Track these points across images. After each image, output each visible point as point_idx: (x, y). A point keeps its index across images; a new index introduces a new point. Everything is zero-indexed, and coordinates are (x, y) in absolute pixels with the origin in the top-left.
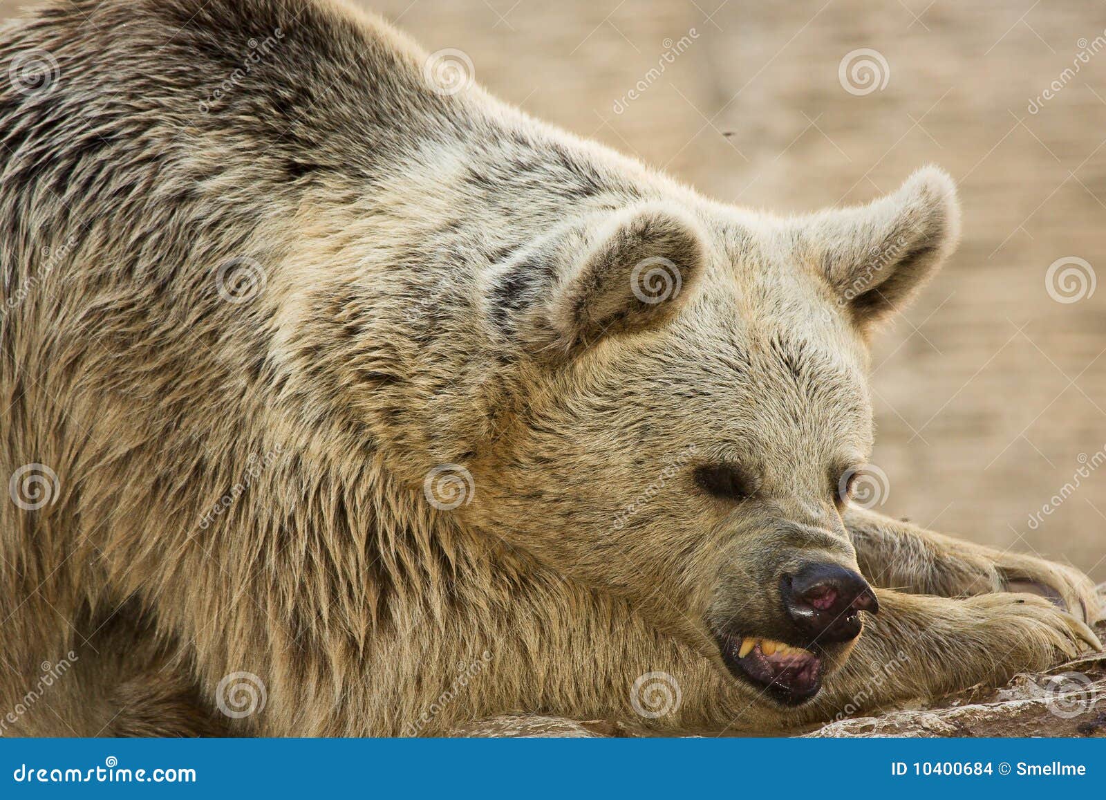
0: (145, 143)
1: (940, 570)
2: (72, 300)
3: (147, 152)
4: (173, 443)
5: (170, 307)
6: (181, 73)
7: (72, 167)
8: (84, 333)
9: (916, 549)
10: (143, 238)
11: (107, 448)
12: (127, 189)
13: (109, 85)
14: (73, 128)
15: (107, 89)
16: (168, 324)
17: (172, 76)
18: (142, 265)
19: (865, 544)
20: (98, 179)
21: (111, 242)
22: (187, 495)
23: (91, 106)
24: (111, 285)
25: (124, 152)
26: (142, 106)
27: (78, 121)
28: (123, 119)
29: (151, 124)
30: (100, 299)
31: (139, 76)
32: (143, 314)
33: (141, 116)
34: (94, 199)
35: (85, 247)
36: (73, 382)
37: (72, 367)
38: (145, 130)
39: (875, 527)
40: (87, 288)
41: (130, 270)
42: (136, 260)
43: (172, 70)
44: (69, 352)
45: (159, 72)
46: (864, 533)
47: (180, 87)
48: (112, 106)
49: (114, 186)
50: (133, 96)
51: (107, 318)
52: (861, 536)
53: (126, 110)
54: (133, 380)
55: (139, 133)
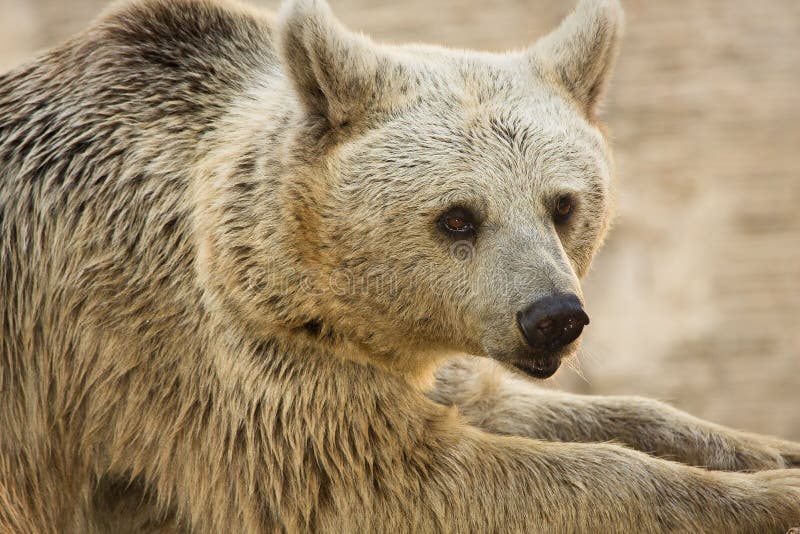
0: (113, 143)
1: (741, 460)
2: (74, 262)
3: (115, 149)
4: (158, 365)
5: (138, 263)
6: (134, 80)
7: (67, 165)
8: (84, 286)
9: (721, 446)
10: (115, 214)
11: (111, 368)
12: (103, 178)
13: (85, 100)
14: (65, 136)
15: (86, 103)
16: (138, 275)
17: (127, 83)
18: (117, 235)
19: (682, 442)
20: (85, 173)
21: (97, 218)
22: (171, 401)
23: (76, 117)
24: (100, 251)
25: (100, 151)
26: (108, 113)
27: (68, 131)
28: (98, 126)
29: (116, 126)
30: (93, 262)
31: (104, 89)
32: (121, 270)
33: (109, 121)
34: (83, 188)
35: (80, 223)
36: (79, 321)
37: (77, 310)
38: (112, 132)
39: (687, 429)
40: (84, 253)
41: (109, 238)
42: (112, 232)
43: (127, 79)
44: (74, 300)
45: (118, 83)
46: (681, 434)
47: (133, 91)
48: (89, 116)
49: (96, 176)
50: (102, 107)
51: (98, 275)
52: (679, 437)
53: (98, 119)
54: (121, 321)
55: (108, 134)
